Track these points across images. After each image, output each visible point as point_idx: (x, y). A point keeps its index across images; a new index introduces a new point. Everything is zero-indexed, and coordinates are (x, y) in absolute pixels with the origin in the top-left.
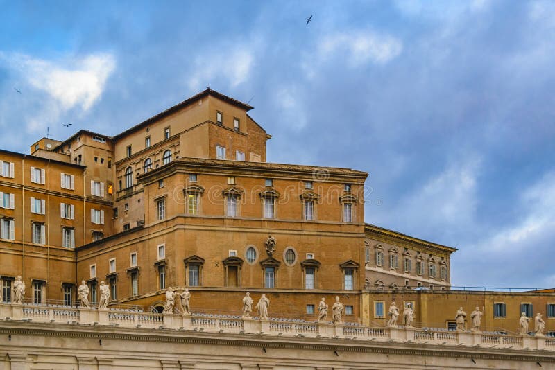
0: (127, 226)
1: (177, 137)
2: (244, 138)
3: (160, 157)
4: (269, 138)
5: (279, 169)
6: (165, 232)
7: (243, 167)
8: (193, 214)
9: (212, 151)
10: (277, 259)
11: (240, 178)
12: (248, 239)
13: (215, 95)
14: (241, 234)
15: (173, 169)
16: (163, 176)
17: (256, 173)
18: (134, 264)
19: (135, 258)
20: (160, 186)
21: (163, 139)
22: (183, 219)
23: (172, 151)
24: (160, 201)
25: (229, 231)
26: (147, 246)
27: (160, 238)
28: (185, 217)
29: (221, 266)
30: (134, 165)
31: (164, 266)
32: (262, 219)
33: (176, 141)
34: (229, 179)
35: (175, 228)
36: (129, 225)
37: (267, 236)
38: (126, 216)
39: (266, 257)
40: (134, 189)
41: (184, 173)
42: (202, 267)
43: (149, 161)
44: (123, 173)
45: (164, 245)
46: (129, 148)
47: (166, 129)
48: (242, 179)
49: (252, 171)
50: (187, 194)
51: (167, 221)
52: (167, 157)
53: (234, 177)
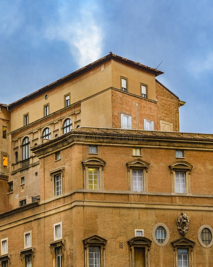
0: (23, 202)
1: (78, 104)
2: (152, 106)
3: (59, 126)
4: (181, 105)
5: (191, 139)
6: (62, 209)
7: (150, 137)
8: (93, 190)
9: (116, 119)
10: (191, 239)
11: (146, 150)
12: (157, 216)
13: (119, 60)
14: (149, 211)
15: (70, 141)
16: (60, 147)
17: (165, 144)
18: (28, 245)
19: (30, 238)
20: (56, 159)
21: (62, 106)
22: (81, 195)
23: (73, 120)
24: (57, 175)
25: (134, 208)
26: (42, 225)
27: (56, 216)
28: (84, 193)
29: (126, 247)
30: (32, 135)
31: (61, 247)
32: (173, 194)
33: (76, 109)
34: (134, 150)
35: (73, 205)
36: (25, 200)
37: (179, 213)
38: (22, 191)
39: (178, 237)
40: (31, 161)
41: (83, 144)
42: (104, 249)
43: (47, 130)
44: (19, 144)
45: (61, 223)
46: (26, 116)
47: (66, 96)
48: (149, 150)
49: (160, 141)
50: (86, 168)
51: (64, 197)
52: (67, 127)
53: (140, 148)
